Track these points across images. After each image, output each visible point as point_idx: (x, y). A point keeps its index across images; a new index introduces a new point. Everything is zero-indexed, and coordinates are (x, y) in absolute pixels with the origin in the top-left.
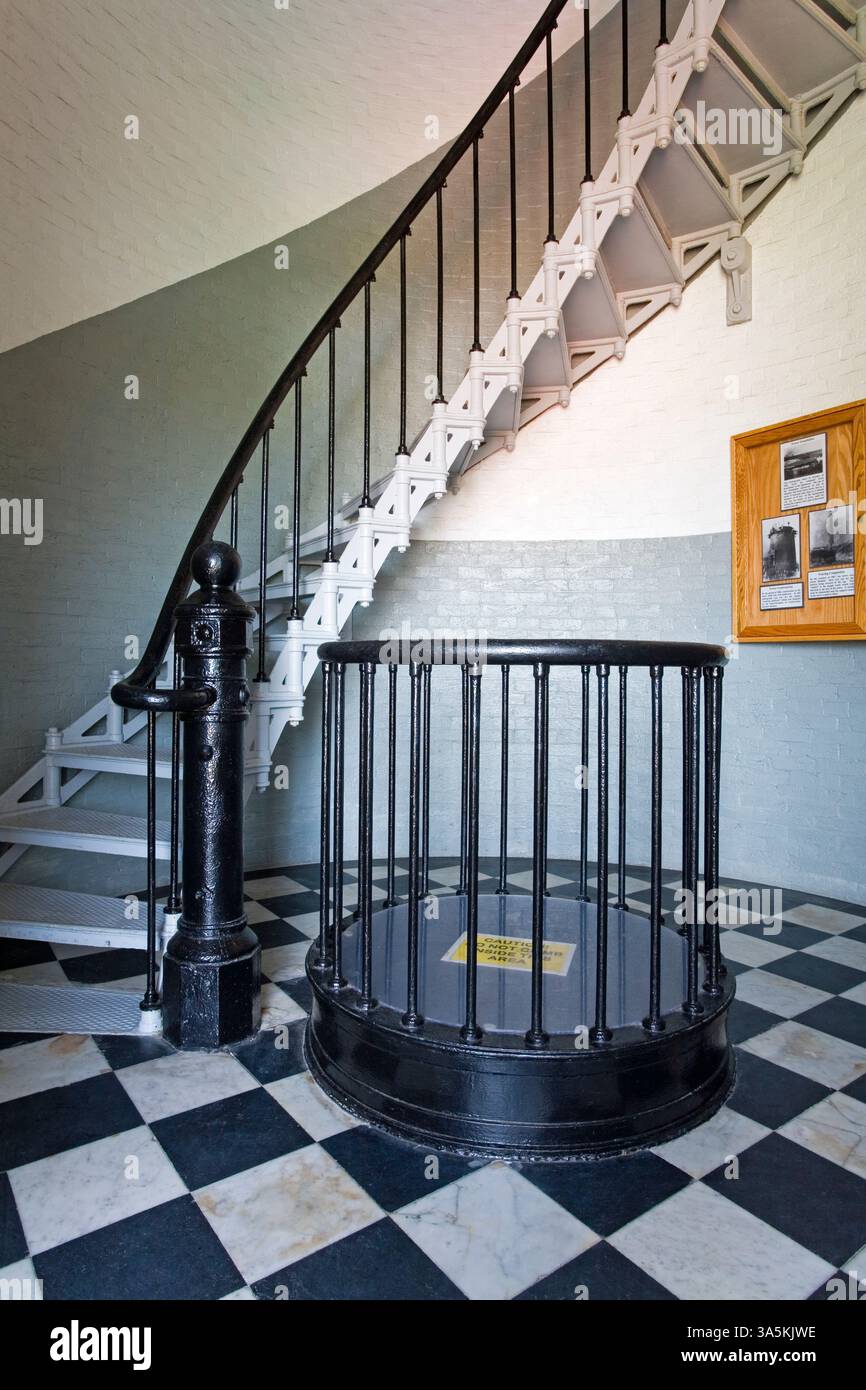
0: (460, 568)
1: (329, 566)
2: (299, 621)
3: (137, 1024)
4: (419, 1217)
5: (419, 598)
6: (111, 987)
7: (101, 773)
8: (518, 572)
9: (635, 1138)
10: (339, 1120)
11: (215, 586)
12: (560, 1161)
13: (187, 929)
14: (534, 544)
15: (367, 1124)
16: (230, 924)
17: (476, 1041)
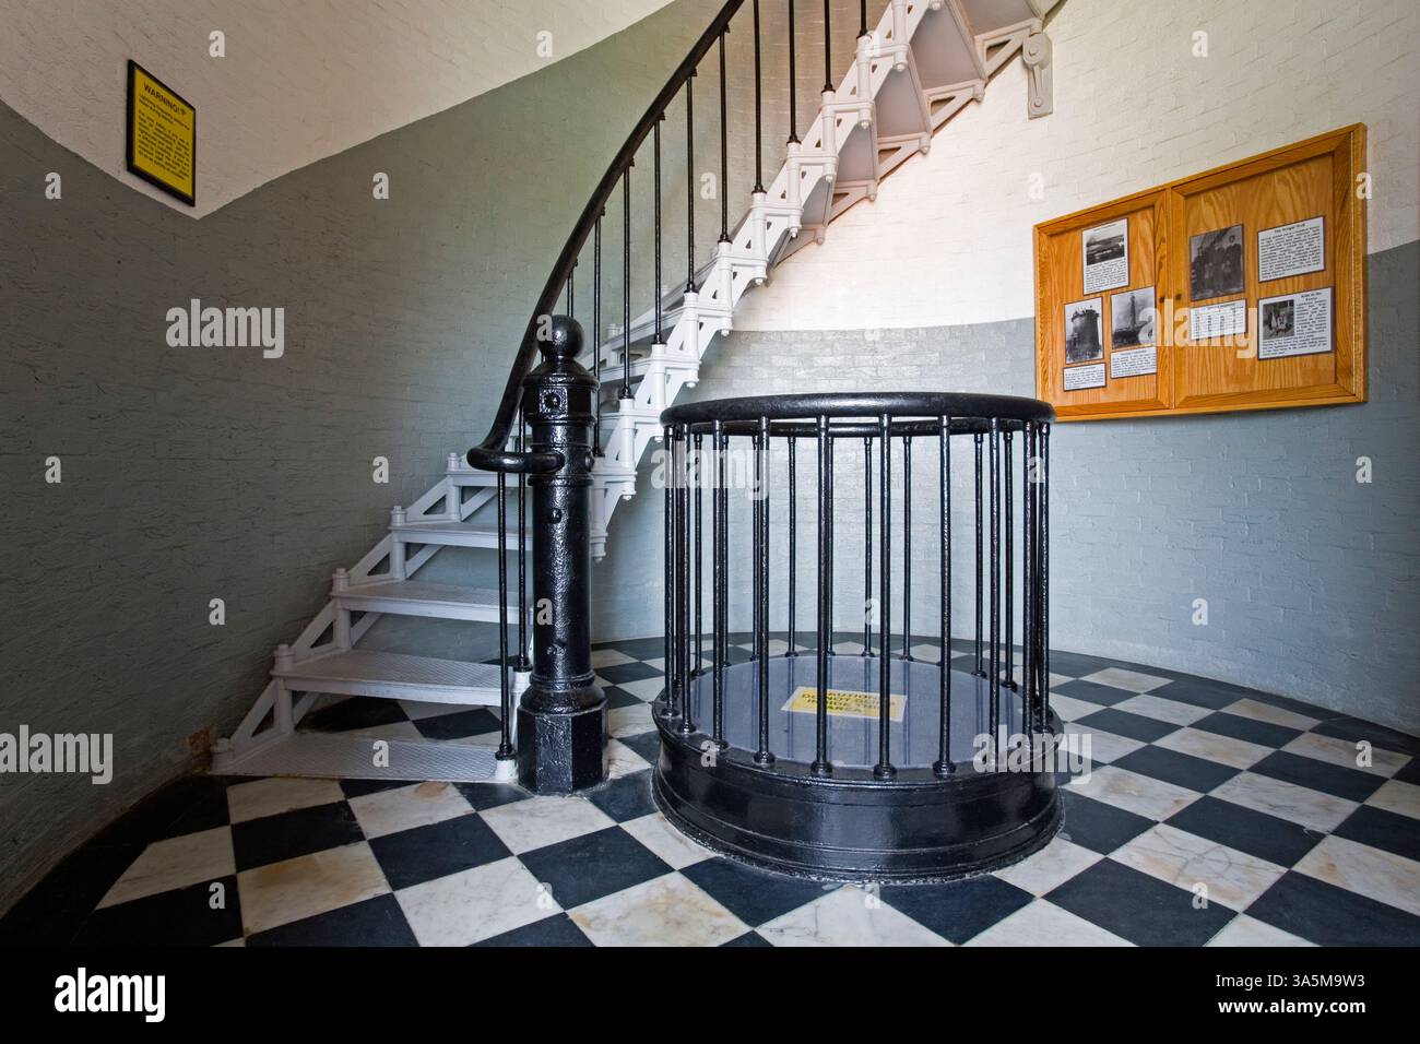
0: (774, 357)
1: (657, 348)
2: (631, 400)
3: (493, 773)
4: (782, 931)
5: (734, 386)
6: (464, 743)
7: (445, 546)
8: (828, 361)
9: (978, 863)
10: (695, 852)
11: (560, 357)
12: (908, 884)
13: (540, 683)
14: (844, 332)
15: (721, 855)
16: (580, 678)
17: (825, 774)
